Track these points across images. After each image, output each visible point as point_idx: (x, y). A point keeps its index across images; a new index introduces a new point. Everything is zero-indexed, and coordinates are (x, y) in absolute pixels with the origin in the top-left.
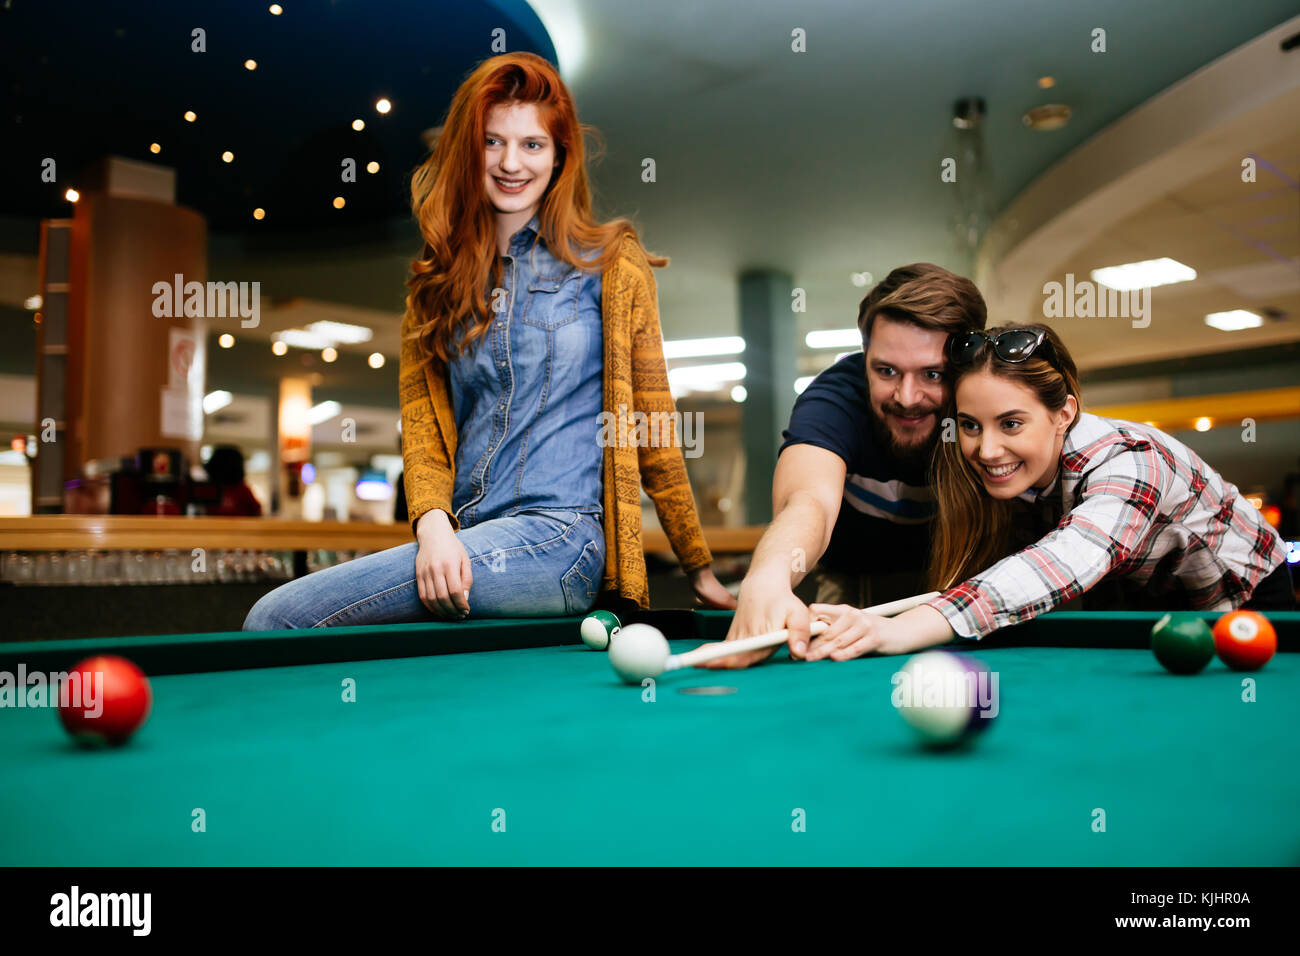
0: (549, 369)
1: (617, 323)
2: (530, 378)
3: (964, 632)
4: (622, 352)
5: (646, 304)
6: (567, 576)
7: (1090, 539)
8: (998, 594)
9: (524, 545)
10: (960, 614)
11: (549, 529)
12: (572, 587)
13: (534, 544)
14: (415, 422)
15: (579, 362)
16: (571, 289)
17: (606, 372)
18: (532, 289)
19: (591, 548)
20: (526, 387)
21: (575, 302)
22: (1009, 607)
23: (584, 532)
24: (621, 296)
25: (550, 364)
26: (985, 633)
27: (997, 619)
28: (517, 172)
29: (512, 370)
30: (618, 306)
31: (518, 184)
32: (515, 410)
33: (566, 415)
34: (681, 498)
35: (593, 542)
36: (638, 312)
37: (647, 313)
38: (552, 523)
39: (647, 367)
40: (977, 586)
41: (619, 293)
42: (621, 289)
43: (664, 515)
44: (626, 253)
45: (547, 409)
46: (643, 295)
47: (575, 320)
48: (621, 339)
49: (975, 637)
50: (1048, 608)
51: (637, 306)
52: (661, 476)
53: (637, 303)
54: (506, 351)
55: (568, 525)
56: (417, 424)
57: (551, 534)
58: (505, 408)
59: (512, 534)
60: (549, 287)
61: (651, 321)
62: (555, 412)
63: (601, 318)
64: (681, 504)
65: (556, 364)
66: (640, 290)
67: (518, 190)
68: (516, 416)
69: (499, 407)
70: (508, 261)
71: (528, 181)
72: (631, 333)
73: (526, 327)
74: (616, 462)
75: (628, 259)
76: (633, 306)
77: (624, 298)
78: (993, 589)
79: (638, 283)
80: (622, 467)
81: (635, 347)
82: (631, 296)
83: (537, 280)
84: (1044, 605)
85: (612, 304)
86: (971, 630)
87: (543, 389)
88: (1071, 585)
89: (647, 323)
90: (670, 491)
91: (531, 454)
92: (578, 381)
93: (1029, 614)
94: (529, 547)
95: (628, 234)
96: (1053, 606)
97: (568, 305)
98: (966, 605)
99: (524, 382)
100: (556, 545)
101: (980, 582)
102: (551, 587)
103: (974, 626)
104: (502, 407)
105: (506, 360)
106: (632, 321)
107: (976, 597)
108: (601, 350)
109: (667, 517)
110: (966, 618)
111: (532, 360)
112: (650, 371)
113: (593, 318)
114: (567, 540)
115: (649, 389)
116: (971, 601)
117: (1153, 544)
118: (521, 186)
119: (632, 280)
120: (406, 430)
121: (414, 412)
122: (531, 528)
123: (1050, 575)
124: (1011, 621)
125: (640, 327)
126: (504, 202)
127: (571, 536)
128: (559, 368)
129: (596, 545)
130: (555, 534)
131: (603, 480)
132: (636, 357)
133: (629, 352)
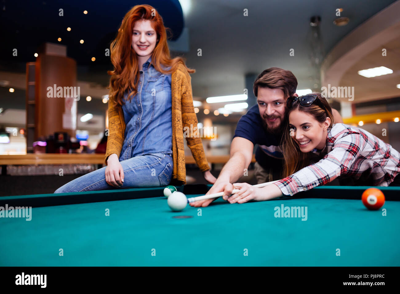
0: (154, 106)
1: (176, 91)
2: (148, 110)
3: (286, 193)
4: (178, 100)
5: (186, 84)
6: (160, 175)
7: (334, 162)
8: (299, 180)
9: (146, 165)
10: (285, 187)
11: (155, 159)
12: (162, 178)
13: (149, 164)
14: (112, 124)
15: (164, 104)
16: (161, 80)
17: (173, 107)
18: (149, 81)
19: (169, 165)
20: (146, 112)
21: (162, 84)
22: (303, 184)
23: (166, 160)
24: (177, 82)
25: (154, 105)
26: (294, 193)
27: (298, 189)
28: (145, 43)
29: (142, 107)
30: (176, 86)
31: (145, 47)
32: (143, 120)
33: (160, 122)
34: (199, 148)
35: (169, 163)
36: (183, 87)
37: (187, 88)
38: (156, 158)
39: (187, 105)
40: (292, 177)
41: (177, 81)
42: (177, 80)
43: (194, 154)
44: (179, 68)
45: (154, 119)
46: (185, 81)
47: (162, 90)
48: (177, 96)
49: (290, 195)
50: (317, 185)
51: (183, 85)
52: (192, 141)
53: (183, 84)
54: (140, 101)
55: (161, 158)
56: (113, 125)
57: (155, 161)
58: (140, 119)
59: (143, 161)
60: (154, 80)
61: (188, 90)
62: (157, 120)
63: (171, 89)
64: (199, 150)
65: (156, 105)
66: (184, 80)
67: (145, 49)
68: (144, 121)
69: (137, 119)
70: (142, 73)
71: (148, 46)
72: (181, 94)
73: (146, 93)
74: (176, 136)
75: (180, 70)
76: (182, 85)
77: (178, 83)
78: (297, 178)
79: (183, 77)
80: (178, 138)
81: (182, 99)
82: (181, 82)
83: (150, 78)
84: (315, 183)
85: (174, 85)
86: (289, 192)
87: (152, 113)
88: (326, 177)
89: (187, 91)
90: (195, 146)
91: (148, 134)
92: (164, 110)
93: (310, 187)
94: (148, 165)
95: (180, 62)
96: (319, 184)
97: (160, 85)
98: (287, 184)
99: (146, 111)
100: (157, 165)
101: (293, 176)
102: (155, 179)
103: (290, 191)
104: (139, 119)
105: (140, 104)
106: (181, 90)
107: (291, 181)
108: (171, 100)
109: (195, 154)
110: (287, 188)
111: (148, 104)
112: (188, 106)
113: (168, 89)
114: (161, 163)
115: (188, 112)
116: (289, 183)
117: (360, 166)
118: (146, 47)
119: (181, 77)
120: (110, 126)
121: (112, 120)
122: (149, 159)
123: (318, 173)
124: (304, 189)
125: (184, 92)
126: (140, 53)
127: (162, 162)
128: (157, 106)
129: (170, 164)
130: (157, 161)
131: (172, 142)
132: (183, 102)
133: (180, 100)
